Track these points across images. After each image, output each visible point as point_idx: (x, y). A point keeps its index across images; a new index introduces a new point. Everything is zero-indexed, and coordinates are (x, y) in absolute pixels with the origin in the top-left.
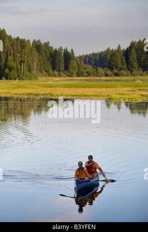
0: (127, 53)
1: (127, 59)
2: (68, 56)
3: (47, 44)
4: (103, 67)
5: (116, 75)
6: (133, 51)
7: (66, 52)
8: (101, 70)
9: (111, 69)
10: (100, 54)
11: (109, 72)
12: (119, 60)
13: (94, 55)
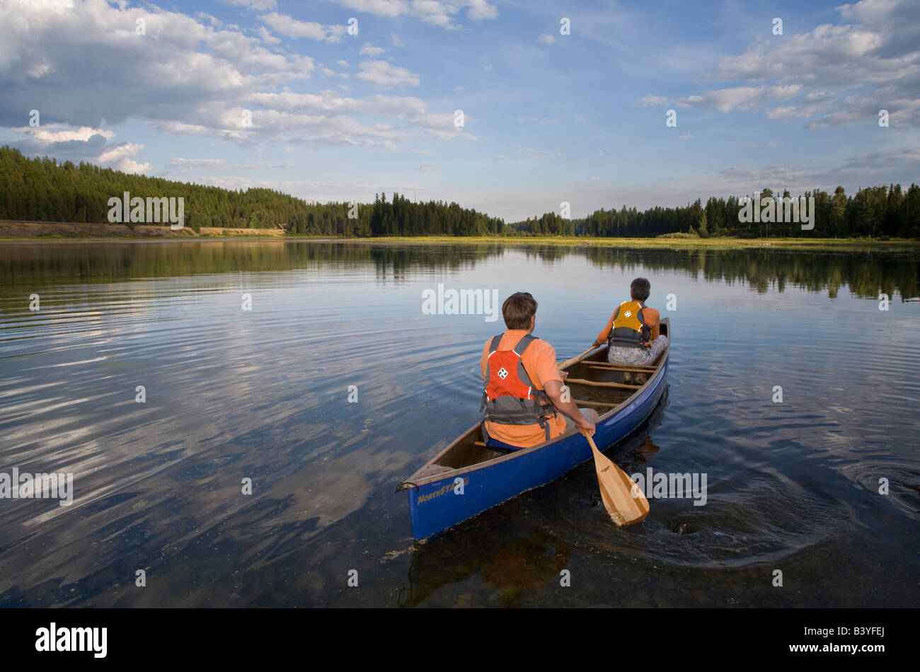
0: (541, 221)
1: (541, 225)
2: (500, 224)
3: (486, 215)
4: (525, 230)
5: (534, 236)
6: (546, 220)
7: (499, 221)
8: (523, 233)
9: (531, 232)
10: (520, 223)
11: (529, 234)
12: (536, 227)
13: (516, 223)
